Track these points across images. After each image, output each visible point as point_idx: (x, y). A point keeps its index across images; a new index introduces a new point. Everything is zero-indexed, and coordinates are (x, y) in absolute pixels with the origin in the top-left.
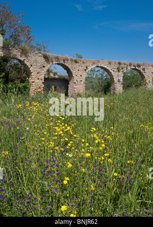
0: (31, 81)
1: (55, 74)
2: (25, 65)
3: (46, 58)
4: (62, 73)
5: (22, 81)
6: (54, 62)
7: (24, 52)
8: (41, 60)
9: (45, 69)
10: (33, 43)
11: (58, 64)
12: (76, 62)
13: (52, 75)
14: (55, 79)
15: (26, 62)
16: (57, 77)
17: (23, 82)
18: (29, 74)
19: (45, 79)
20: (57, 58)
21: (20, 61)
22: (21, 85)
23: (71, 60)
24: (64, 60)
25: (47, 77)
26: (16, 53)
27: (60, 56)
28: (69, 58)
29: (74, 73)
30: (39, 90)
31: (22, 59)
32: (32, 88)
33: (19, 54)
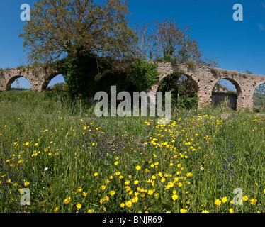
0: (199, 95)
1: (224, 89)
2: (193, 80)
3: (214, 72)
4: (232, 88)
6: (222, 77)
7: (191, 67)
8: (209, 75)
9: (213, 84)
10: (202, 58)
11: (226, 79)
12: (245, 77)
13: (221, 90)
14: (223, 93)
15: (193, 77)
16: (226, 91)
17: (192, 97)
18: (197, 88)
19: (213, 93)
20: (225, 73)
21: (188, 76)
22: (190, 100)
23: (240, 75)
24: (232, 75)
25: (216, 91)
26: (183, 68)
27: (228, 71)
28: (238, 73)
29: (242, 88)
30: (207, 104)
31: (189, 74)
32: (200, 102)
33: (186, 69)
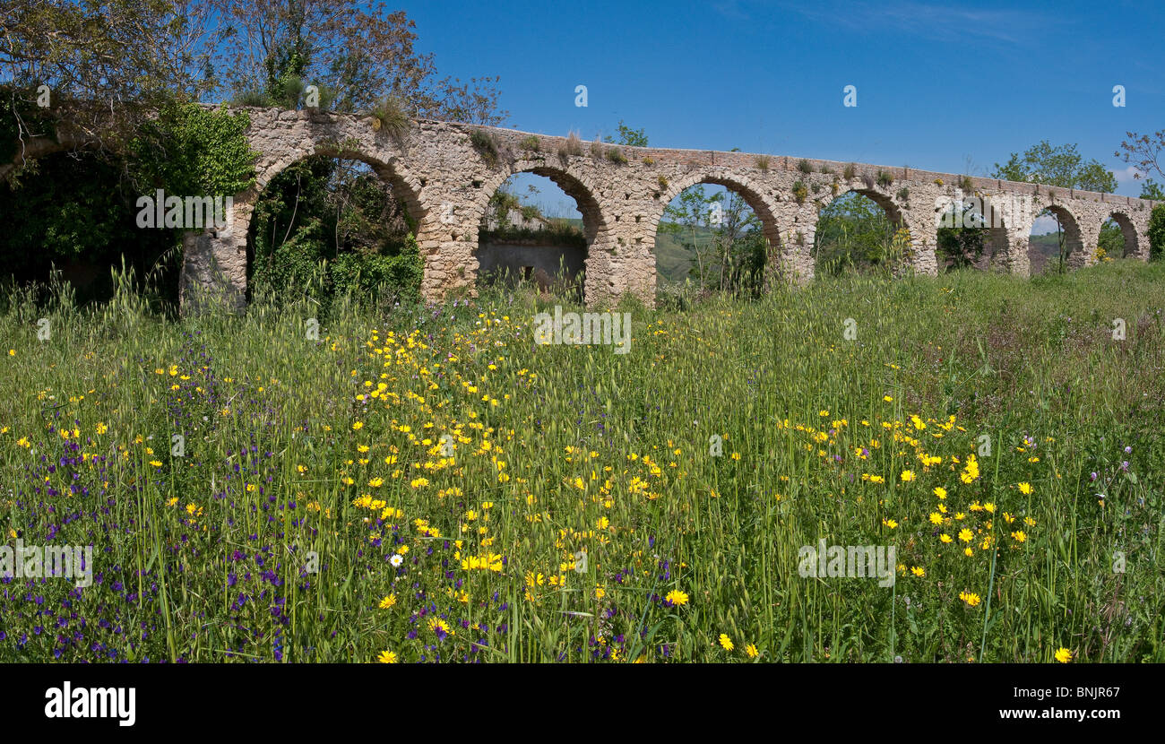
0: (424, 245)
1: (528, 214)
2: (397, 181)
3: (485, 147)
4: (560, 208)
5: (391, 249)
6: (520, 165)
7: (389, 128)
8: (464, 158)
9: (487, 190)
10: (431, 87)
11: (537, 171)
12: (616, 160)
13: (515, 219)
14: (526, 234)
15: (400, 170)
16: (535, 225)
17: (395, 253)
18: (413, 215)
19: (484, 236)
20: (533, 147)
21: (376, 165)
22: (385, 264)
23: (596, 153)
24: (562, 156)
25: (492, 226)
26: (357, 132)
27: (545, 136)
28: (586, 143)
29: (609, 207)
30: (460, 282)
31: (384, 157)
32: (431, 277)
33: (371, 136)
